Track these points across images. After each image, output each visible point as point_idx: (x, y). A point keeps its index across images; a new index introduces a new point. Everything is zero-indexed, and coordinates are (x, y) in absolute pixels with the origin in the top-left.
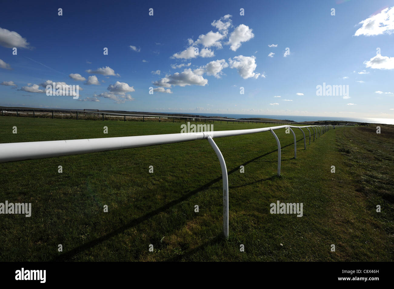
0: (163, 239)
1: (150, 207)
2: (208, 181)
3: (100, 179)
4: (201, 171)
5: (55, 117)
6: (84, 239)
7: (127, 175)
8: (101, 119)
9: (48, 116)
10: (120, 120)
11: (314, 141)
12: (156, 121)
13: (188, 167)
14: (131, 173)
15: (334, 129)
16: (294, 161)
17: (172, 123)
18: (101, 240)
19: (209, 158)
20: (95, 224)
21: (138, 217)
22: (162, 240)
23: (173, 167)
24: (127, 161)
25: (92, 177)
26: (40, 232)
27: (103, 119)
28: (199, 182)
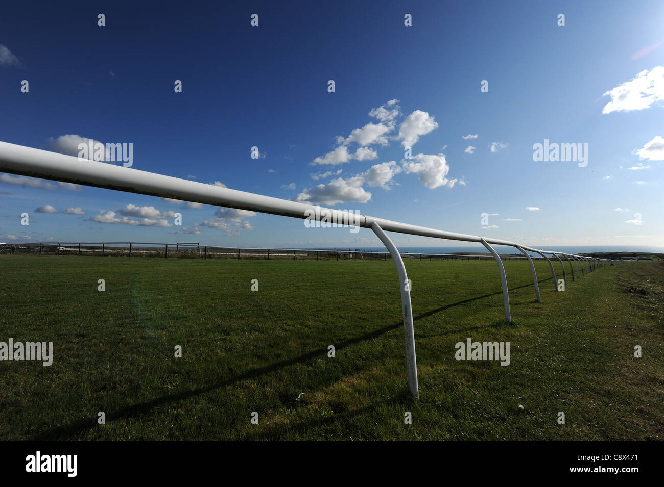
0: (301, 396)
1: (279, 356)
2: (379, 328)
3: (198, 322)
4: (364, 316)
5: (133, 255)
6: (171, 389)
7: (242, 318)
8: (202, 257)
9: (123, 254)
10: (231, 258)
11: (573, 280)
12: (288, 259)
13: (343, 310)
14: (248, 317)
15: (612, 266)
16: (537, 305)
17: (314, 261)
18: (197, 392)
19: (378, 301)
20: (188, 373)
21: (258, 367)
22: (299, 397)
23: (317, 311)
24: (241, 302)
25: (185, 319)
26: (104, 379)
27: (205, 257)
28: (363, 328)
